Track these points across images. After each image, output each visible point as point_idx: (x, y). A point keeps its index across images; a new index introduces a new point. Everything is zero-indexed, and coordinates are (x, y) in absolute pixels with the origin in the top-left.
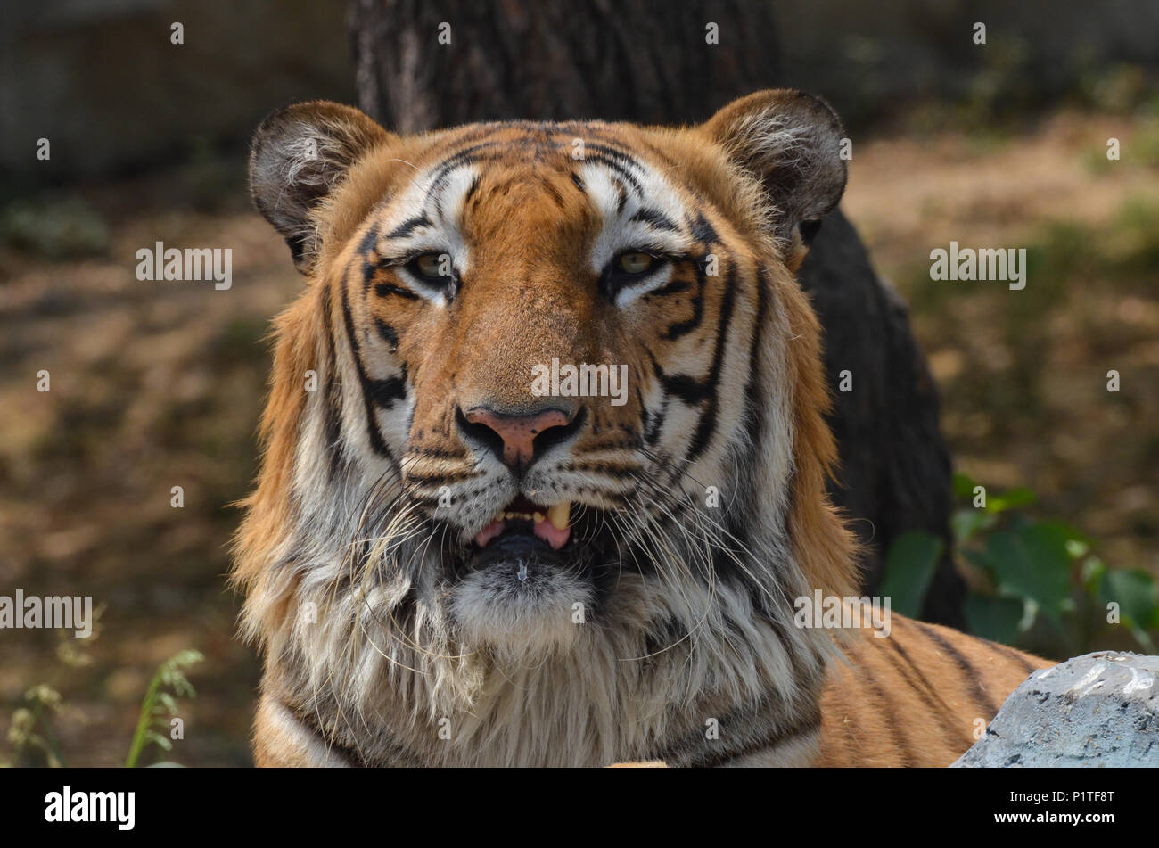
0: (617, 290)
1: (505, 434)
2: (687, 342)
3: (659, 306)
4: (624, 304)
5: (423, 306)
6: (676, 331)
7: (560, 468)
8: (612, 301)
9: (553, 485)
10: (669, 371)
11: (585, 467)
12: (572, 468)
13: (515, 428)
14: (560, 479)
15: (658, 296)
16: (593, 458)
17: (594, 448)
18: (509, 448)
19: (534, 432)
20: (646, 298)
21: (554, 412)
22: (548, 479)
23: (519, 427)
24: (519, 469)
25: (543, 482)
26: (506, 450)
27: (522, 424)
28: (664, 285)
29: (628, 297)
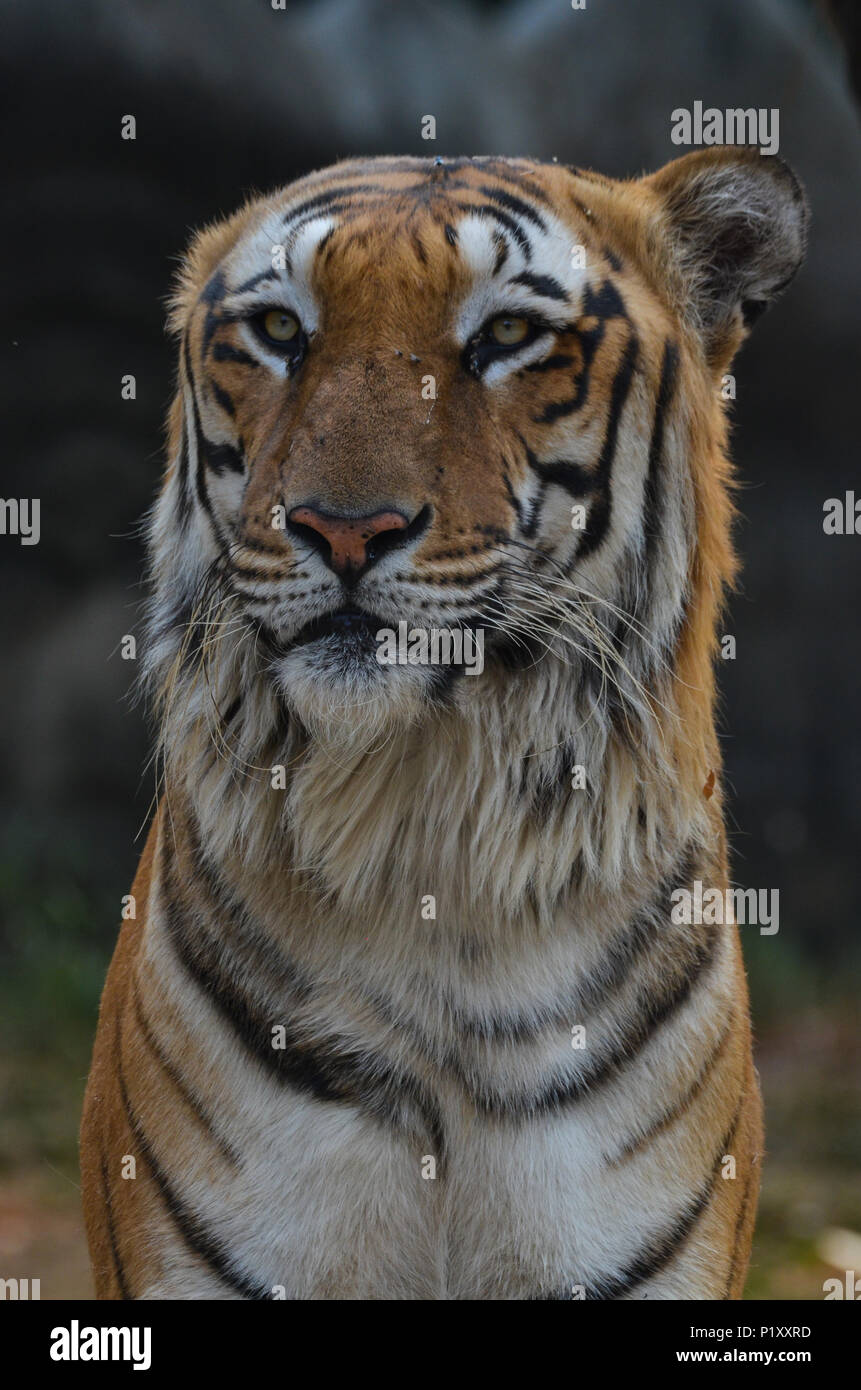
0: (484, 365)
1: (334, 537)
2: (567, 425)
3: (535, 384)
4: (492, 382)
5: (262, 375)
6: (554, 412)
7: (400, 578)
8: (477, 378)
9: (392, 597)
10: (546, 457)
11: (429, 580)
12: (414, 579)
13: (344, 532)
14: (400, 592)
15: (534, 373)
16: (437, 568)
17: (439, 556)
18: (337, 554)
19: (364, 536)
20: (519, 375)
21: (388, 514)
22: (385, 591)
23: (348, 530)
24: (350, 577)
25: (380, 594)
26: (333, 556)
27: (352, 528)
28: (543, 359)
29: (498, 374)
